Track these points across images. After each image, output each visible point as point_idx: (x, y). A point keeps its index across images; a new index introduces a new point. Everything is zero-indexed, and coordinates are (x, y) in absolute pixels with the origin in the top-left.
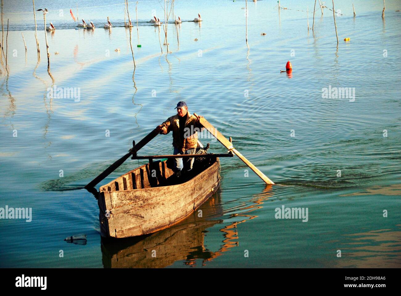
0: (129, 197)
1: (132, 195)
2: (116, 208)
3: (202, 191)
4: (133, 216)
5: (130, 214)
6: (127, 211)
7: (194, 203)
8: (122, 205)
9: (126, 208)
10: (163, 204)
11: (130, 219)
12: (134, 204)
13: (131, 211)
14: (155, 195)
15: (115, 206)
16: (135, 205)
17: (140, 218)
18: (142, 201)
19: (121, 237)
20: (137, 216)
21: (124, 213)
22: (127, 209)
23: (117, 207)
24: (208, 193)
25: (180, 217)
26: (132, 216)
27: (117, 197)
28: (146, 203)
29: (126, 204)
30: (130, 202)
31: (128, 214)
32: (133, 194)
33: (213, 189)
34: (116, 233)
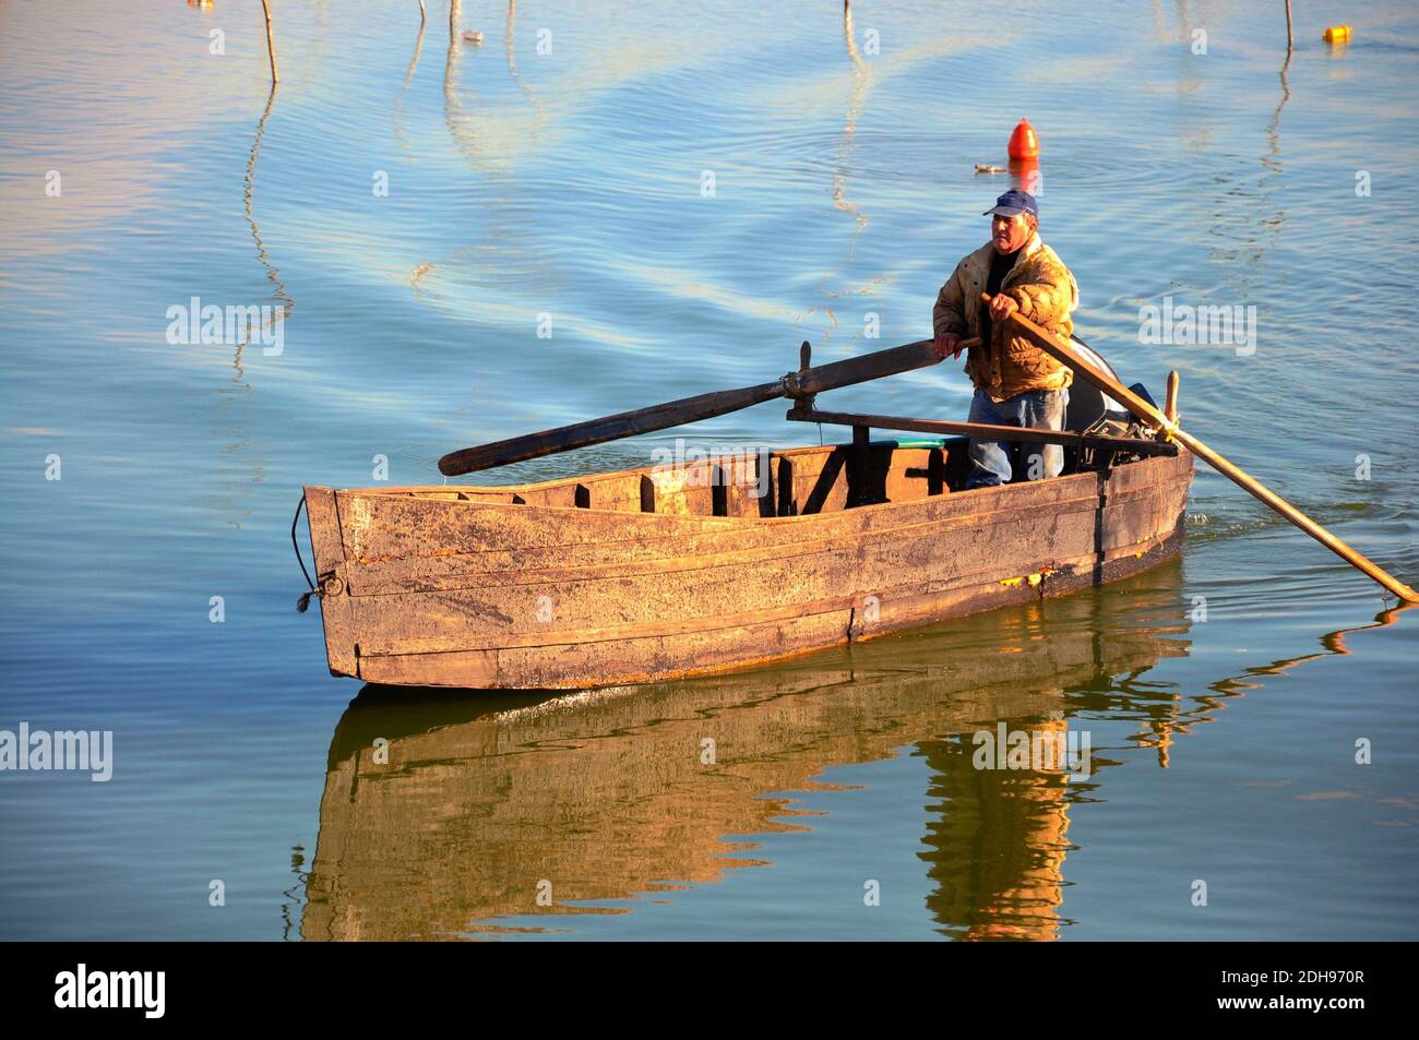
0: (436, 526)
1: (452, 519)
2: (363, 561)
3: (935, 571)
4: (453, 604)
5: (440, 598)
6: (424, 583)
7: (853, 609)
8: (395, 551)
9: (416, 567)
10: (626, 583)
11: (438, 616)
12: (464, 557)
13: (444, 584)
14: (586, 540)
15: (358, 550)
16: (468, 563)
17: (489, 618)
18: (506, 554)
19: (383, 681)
20: (475, 608)
21: (407, 587)
22: (421, 574)
23: (373, 560)
24: (989, 589)
25: (732, 651)
26: (450, 607)
27: (375, 517)
28: (528, 564)
29: (421, 553)
30: (442, 546)
31: (429, 594)
32: (458, 516)
33: (1035, 579)
34: (363, 663)
